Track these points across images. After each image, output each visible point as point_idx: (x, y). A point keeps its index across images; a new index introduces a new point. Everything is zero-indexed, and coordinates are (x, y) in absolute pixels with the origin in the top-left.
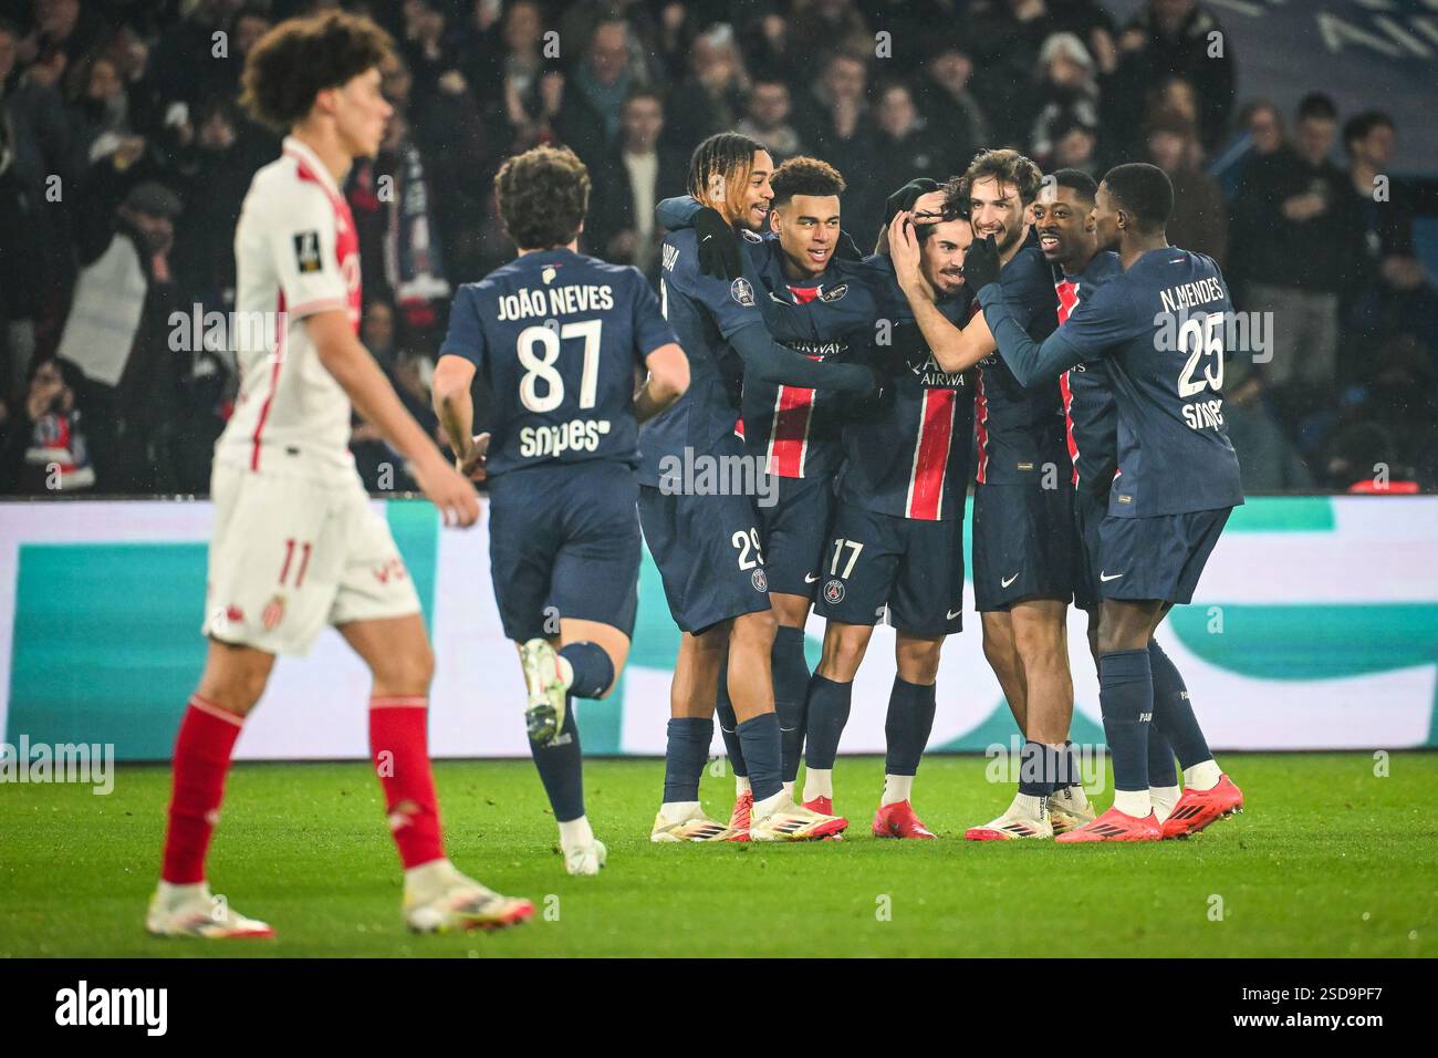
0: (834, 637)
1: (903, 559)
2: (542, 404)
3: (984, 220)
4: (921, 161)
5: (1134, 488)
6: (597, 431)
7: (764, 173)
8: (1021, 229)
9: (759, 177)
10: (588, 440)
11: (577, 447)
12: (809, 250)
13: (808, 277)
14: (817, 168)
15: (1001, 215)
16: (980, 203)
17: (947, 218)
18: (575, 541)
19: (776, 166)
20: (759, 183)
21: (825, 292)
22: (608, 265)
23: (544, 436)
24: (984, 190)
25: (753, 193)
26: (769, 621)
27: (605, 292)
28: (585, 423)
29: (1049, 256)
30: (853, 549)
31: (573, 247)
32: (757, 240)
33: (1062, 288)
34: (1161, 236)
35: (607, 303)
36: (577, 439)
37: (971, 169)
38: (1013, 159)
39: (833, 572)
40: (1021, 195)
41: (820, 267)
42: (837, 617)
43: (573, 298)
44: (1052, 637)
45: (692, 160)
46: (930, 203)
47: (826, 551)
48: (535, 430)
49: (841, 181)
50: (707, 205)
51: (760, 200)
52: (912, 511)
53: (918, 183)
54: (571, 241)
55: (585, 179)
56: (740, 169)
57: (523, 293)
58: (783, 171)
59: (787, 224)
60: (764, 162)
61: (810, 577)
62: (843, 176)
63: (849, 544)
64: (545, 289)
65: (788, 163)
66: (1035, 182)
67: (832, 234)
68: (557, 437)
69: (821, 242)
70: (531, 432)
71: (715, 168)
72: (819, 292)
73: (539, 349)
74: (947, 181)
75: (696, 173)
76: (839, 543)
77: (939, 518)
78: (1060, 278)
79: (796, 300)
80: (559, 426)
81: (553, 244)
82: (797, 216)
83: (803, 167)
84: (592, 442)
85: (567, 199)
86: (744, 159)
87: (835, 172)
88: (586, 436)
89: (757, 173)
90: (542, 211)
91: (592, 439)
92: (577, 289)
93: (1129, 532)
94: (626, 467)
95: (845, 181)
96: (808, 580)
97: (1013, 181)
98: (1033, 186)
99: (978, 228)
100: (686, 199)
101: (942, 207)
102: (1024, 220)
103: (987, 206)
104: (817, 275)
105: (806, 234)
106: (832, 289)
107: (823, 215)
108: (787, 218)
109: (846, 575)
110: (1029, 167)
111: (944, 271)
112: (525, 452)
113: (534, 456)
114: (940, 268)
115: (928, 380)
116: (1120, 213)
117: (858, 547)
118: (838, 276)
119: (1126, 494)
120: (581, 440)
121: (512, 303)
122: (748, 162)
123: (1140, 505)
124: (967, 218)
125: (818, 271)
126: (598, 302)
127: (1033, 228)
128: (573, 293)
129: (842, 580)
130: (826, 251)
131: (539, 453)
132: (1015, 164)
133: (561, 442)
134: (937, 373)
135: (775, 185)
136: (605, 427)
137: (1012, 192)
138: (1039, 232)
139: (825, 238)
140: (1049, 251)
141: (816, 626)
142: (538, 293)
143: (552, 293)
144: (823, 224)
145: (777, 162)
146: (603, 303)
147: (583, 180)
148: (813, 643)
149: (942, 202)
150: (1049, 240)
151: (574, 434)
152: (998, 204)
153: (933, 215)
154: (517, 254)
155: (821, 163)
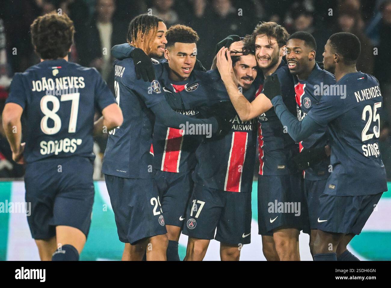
0: (192, 244)
1: (223, 209)
2: (51, 131)
3: (261, 54)
4: (234, 27)
5: (336, 182)
6: (76, 144)
7: (163, 32)
8: (278, 58)
9: (159, 34)
10: (71, 148)
11: (66, 151)
12: (182, 68)
13: (181, 80)
14: (186, 31)
15: (270, 52)
16: (259, 46)
17: (245, 54)
18: (64, 191)
19: (168, 29)
20: (161, 36)
21: (188, 87)
22: (82, 67)
23: (51, 145)
24: (261, 40)
25: (158, 41)
26: (165, 239)
27: (81, 80)
28: (71, 140)
29: (291, 71)
30: (200, 204)
31: (66, 58)
32: (157, 63)
33: (298, 87)
34: (354, 66)
35: (82, 85)
36: (67, 147)
37: (255, 31)
38: (274, 26)
39: (191, 215)
40: (278, 43)
41: (187, 76)
42: (193, 236)
43: (66, 83)
44: (292, 246)
45: (129, 27)
46: (237, 46)
47: (189, 205)
48: (47, 142)
49: (197, 36)
50: (137, 47)
51: (161, 44)
52: (227, 188)
53: (232, 37)
54: (65, 56)
55: (72, 27)
56: (152, 31)
57: (44, 79)
58: (171, 31)
59: (172, 56)
60: (163, 27)
61: (182, 218)
62: (198, 34)
63: (199, 202)
64: (54, 78)
65: (174, 27)
66: (285, 37)
67: (193, 61)
68: (57, 146)
69: (188, 64)
70: (45, 143)
71: (140, 30)
72: (186, 87)
73: (50, 105)
74: (244, 36)
75: (131, 32)
76: (194, 201)
77: (239, 191)
78: (297, 82)
79: (175, 91)
80: (59, 141)
81: (57, 57)
82: (178, 52)
83: (180, 29)
84: (73, 149)
85: (64, 36)
86: (154, 26)
87: (195, 32)
88: (71, 146)
89: (160, 32)
90: (53, 42)
91: (73, 147)
92: (68, 78)
93: (332, 201)
94: (87, 160)
95: (199, 36)
96: (181, 219)
97: (274, 36)
98: (283, 39)
99: (259, 58)
100: (126, 45)
101: (243, 49)
102: (280, 54)
103: (262, 48)
104: (186, 79)
105: (181, 60)
106: (191, 85)
107: (188, 52)
108: (172, 53)
109: (197, 216)
110: (282, 30)
111: (243, 78)
112: (42, 152)
113: (47, 154)
114: (241, 77)
115: (235, 128)
116: (336, 55)
117: (203, 203)
118: (195, 79)
119: (333, 185)
120: (68, 148)
121: (38, 84)
122: (156, 27)
123: (339, 190)
124: (254, 54)
125: (186, 78)
126: (78, 84)
127: (284, 58)
128: (66, 80)
129: (195, 219)
130: (190, 68)
131: (49, 153)
132: (275, 28)
133: (59, 148)
134: (239, 124)
135: (167, 37)
136: (79, 142)
137: (274, 41)
138: (287, 60)
139: (190, 62)
140: (292, 69)
141: (184, 240)
142: (50, 80)
143: (57, 80)
144: (189, 56)
145: (168, 27)
146: (80, 85)
147: (71, 28)
148: (182, 248)
149: (243, 46)
150: (292, 64)
151: (65, 144)
152: (268, 47)
153: (238, 52)
154: (40, 61)
155: (188, 28)
